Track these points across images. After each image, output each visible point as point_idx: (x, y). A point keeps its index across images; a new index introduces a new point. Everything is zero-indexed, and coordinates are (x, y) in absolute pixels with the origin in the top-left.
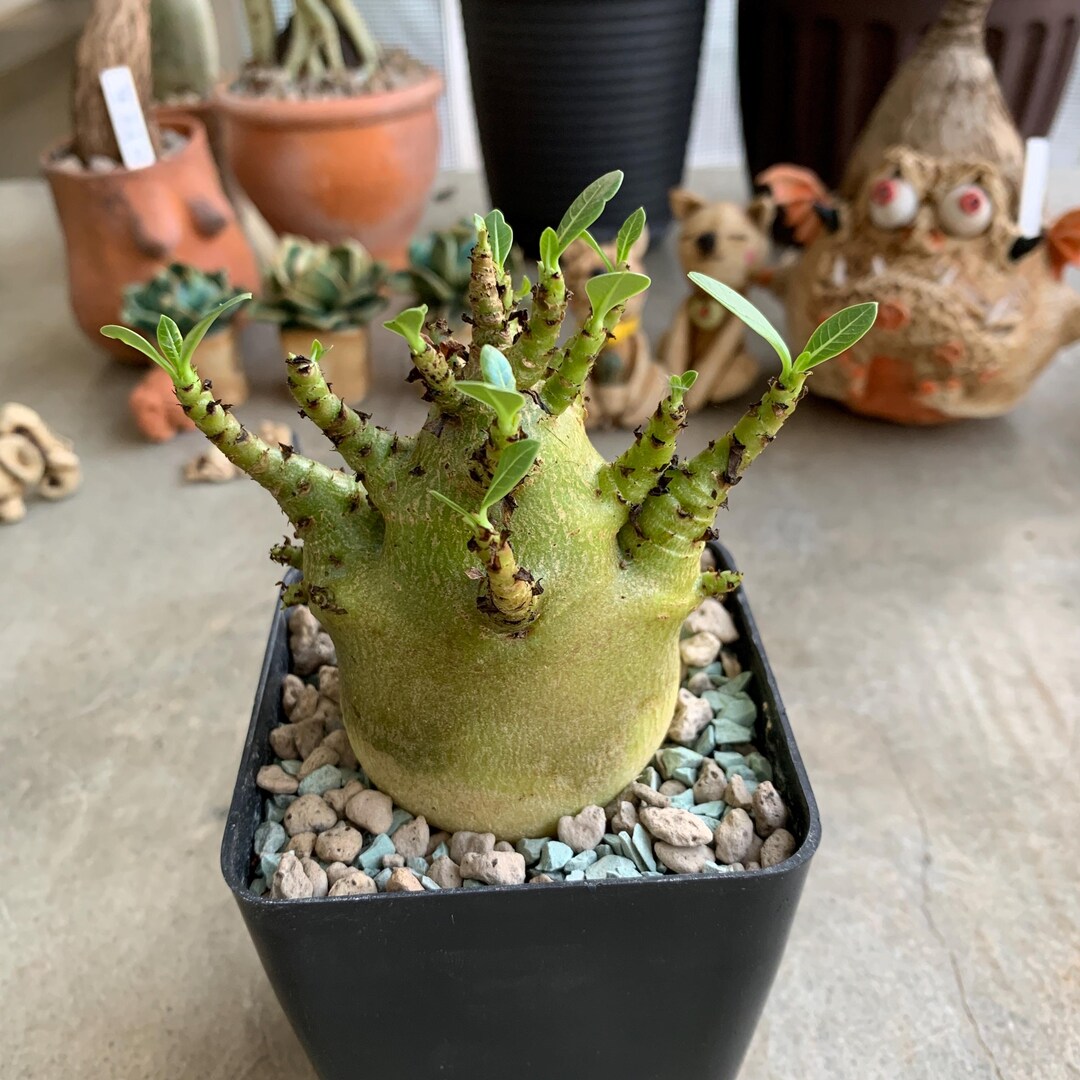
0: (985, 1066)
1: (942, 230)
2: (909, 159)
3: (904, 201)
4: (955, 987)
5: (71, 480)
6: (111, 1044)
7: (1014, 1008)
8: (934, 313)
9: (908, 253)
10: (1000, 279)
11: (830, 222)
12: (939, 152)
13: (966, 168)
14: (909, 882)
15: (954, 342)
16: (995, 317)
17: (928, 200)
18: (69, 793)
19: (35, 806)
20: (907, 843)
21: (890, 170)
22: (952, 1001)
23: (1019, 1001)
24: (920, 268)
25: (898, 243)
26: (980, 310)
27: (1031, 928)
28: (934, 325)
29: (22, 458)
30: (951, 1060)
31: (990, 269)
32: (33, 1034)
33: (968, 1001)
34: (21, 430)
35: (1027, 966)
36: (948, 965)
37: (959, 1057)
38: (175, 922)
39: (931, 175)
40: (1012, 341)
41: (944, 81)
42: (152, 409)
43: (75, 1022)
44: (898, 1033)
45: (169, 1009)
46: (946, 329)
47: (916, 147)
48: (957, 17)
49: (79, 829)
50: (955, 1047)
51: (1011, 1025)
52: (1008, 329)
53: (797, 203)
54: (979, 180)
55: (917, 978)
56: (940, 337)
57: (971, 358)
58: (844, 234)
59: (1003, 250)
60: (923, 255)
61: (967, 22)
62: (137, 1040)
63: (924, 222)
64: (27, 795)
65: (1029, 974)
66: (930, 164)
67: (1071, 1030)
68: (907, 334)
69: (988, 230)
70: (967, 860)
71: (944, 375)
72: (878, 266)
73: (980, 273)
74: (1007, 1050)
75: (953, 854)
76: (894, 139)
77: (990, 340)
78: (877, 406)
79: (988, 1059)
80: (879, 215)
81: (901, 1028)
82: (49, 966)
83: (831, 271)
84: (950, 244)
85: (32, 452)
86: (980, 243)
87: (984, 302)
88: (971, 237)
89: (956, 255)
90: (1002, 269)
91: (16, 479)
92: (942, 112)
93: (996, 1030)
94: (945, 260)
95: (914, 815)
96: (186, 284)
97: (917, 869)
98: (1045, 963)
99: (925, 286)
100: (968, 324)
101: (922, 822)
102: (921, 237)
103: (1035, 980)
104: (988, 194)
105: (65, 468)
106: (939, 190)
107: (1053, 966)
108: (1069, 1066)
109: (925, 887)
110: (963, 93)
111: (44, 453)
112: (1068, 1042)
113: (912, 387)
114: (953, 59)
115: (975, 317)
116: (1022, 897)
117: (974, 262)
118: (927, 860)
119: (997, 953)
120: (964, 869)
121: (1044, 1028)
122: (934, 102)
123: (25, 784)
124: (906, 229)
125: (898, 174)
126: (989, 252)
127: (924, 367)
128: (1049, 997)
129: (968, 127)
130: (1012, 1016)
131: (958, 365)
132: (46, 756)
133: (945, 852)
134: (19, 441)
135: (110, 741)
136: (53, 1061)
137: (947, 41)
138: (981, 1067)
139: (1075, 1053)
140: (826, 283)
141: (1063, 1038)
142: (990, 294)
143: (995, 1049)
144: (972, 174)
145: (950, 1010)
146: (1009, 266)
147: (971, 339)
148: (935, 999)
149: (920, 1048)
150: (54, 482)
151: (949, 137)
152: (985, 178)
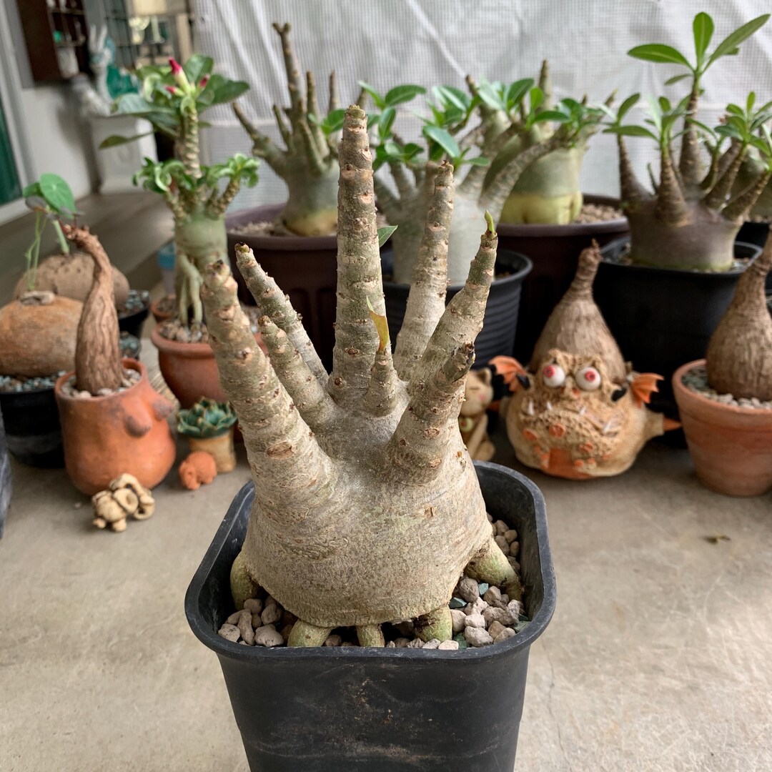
0: (566, 768)
1: (578, 388)
2: (560, 355)
3: (559, 375)
4: (557, 737)
5: (149, 510)
6: (188, 761)
7: (581, 745)
8: (577, 428)
9: (564, 399)
10: (609, 409)
11: (525, 384)
12: (575, 351)
13: (588, 359)
14: (542, 695)
15: (588, 442)
16: (607, 429)
17: (570, 374)
18: (161, 658)
19: (145, 664)
20: (544, 678)
21: (552, 360)
22: (555, 743)
23: (584, 742)
24: (569, 406)
25: (558, 394)
26: (600, 426)
27: (594, 713)
28: (577, 434)
29: (129, 500)
30: (550, 765)
31: (604, 405)
32: (154, 757)
33: (562, 743)
34: (129, 486)
35: (590, 729)
36: (556, 729)
37: (554, 764)
38: (213, 712)
39: (571, 362)
40: (617, 440)
41: (574, 317)
42: (190, 473)
43: (172, 752)
44: (530, 755)
45: (213, 747)
46: (584, 436)
47: (564, 349)
48: (578, 287)
49: (167, 674)
50: (553, 760)
51: (579, 752)
52: (616, 434)
53: (509, 373)
54: (594, 365)
55: (541, 734)
56: (581, 440)
57: (598, 449)
58: (532, 390)
59: (609, 396)
60: (571, 400)
61: (583, 289)
62: (199, 759)
63: (569, 385)
64: (140, 660)
65: (591, 732)
66: (570, 357)
67: (605, 753)
68: (565, 438)
69: (600, 387)
70: (570, 685)
71: (586, 458)
72: (549, 405)
73: (599, 407)
74: (576, 761)
75: (566, 683)
76: (553, 345)
77: (605, 440)
78: (556, 471)
79: (567, 764)
80: (548, 382)
81: (531, 753)
82: (158, 730)
83: (527, 407)
84: (583, 394)
85: (134, 497)
86: (598, 393)
87: (602, 422)
88: (593, 391)
89: (586, 399)
90: (609, 405)
91: (124, 510)
92: (575, 330)
93: (573, 754)
94: (581, 402)
95: (549, 666)
96: (210, 411)
97: (548, 689)
98: (598, 727)
99: (572, 416)
100: (594, 433)
101: (552, 670)
102: (568, 392)
103: (593, 734)
104: (599, 371)
105: (147, 505)
106: (575, 370)
107: (602, 728)
108: (602, 767)
109: (550, 696)
110: (584, 322)
111: (139, 498)
112: (604, 758)
113: (572, 463)
114: (578, 306)
115: (597, 429)
116: (593, 701)
117: (595, 402)
118: (552, 685)
119: (578, 724)
120: (568, 689)
121: (593, 753)
122: (571, 326)
123: (140, 655)
124: (561, 388)
125: (555, 362)
126: (602, 398)
127: (576, 454)
128: (597, 741)
129: (588, 337)
130: (580, 748)
131: (592, 453)
132: (148, 642)
133: (561, 682)
134: (128, 491)
135: (178, 636)
136: (163, 767)
137: (575, 298)
138: (564, 768)
139: (605, 763)
140: (526, 414)
141: (601, 757)
142: (605, 418)
143: (571, 761)
144: (590, 363)
145: (553, 746)
146: (614, 404)
147: (596, 440)
148: (548, 741)
149: (539, 761)
150: (142, 511)
151: (579, 343)
152: (597, 364)
